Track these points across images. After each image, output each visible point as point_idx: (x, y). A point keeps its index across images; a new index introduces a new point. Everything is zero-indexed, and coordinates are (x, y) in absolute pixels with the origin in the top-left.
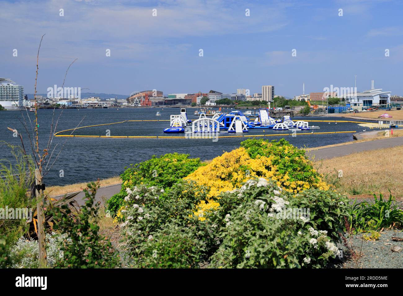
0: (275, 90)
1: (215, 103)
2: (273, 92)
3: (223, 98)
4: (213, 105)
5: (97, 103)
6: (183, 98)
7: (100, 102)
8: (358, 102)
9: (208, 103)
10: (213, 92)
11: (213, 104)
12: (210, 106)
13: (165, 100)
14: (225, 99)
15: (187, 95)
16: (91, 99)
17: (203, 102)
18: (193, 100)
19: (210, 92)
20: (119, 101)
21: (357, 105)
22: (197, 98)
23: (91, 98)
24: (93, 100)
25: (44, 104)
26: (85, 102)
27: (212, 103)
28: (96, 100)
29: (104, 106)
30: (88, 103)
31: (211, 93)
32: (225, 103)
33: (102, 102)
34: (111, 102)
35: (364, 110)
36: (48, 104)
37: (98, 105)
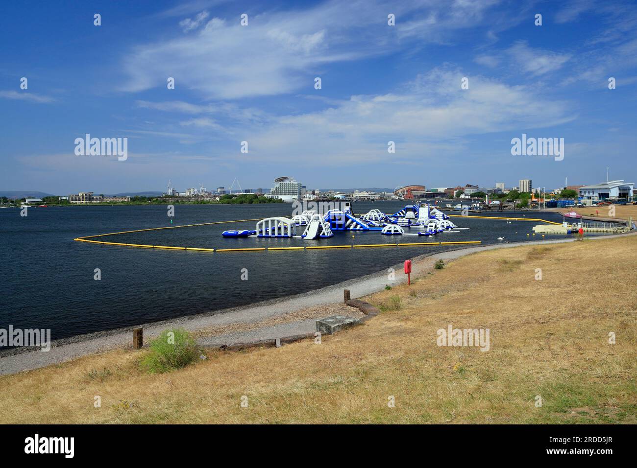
0: (532, 184)
1: (470, 196)
2: (530, 185)
3: (479, 191)
6: (443, 191)
8: (593, 196)
9: (462, 196)
10: (469, 186)
11: (467, 197)
12: (464, 199)
14: (480, 192)
15: (447, 189)
17: (458, 195)
18: (450, 193)
19: (467, 186)
21: (592, 198)
22: (454, 191)
26: (357, 196)
32: (478, 196)
35: (595, 205)
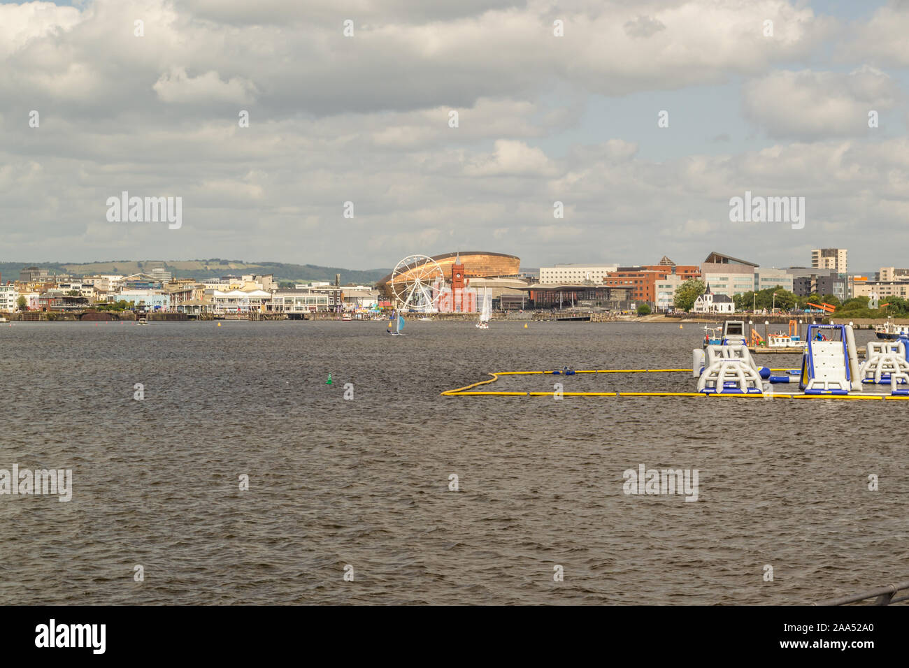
1: (733, 305)
4: (725, 310)
5: (264, 301)
6: (598, 281)
7: (275, 296)
9: (703, 305)
10: (719, 259)
11: (723, 308)
12: (712, 315)
13: (529, 290)
15: (614, 270)
16: (242, 283)
17: (684, 300)
18: (638, 292)
19: (710, 260)
20: (347, 291)
22: (658, 283)
23: (240, 278)
24: (250, 286)
25: (67, 300)
26: (220, 295)
27: (719, 305)
28: (261, 286)
29: (293, 311)
30: (231, 300)
31: (714, 265)
33: (283, 296)
34: (317, 296)
36: (82, 300)
37: (270, 308)
